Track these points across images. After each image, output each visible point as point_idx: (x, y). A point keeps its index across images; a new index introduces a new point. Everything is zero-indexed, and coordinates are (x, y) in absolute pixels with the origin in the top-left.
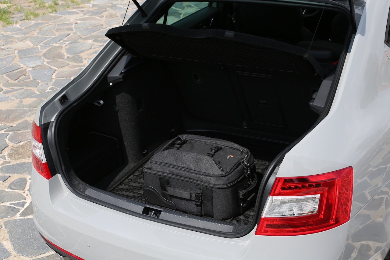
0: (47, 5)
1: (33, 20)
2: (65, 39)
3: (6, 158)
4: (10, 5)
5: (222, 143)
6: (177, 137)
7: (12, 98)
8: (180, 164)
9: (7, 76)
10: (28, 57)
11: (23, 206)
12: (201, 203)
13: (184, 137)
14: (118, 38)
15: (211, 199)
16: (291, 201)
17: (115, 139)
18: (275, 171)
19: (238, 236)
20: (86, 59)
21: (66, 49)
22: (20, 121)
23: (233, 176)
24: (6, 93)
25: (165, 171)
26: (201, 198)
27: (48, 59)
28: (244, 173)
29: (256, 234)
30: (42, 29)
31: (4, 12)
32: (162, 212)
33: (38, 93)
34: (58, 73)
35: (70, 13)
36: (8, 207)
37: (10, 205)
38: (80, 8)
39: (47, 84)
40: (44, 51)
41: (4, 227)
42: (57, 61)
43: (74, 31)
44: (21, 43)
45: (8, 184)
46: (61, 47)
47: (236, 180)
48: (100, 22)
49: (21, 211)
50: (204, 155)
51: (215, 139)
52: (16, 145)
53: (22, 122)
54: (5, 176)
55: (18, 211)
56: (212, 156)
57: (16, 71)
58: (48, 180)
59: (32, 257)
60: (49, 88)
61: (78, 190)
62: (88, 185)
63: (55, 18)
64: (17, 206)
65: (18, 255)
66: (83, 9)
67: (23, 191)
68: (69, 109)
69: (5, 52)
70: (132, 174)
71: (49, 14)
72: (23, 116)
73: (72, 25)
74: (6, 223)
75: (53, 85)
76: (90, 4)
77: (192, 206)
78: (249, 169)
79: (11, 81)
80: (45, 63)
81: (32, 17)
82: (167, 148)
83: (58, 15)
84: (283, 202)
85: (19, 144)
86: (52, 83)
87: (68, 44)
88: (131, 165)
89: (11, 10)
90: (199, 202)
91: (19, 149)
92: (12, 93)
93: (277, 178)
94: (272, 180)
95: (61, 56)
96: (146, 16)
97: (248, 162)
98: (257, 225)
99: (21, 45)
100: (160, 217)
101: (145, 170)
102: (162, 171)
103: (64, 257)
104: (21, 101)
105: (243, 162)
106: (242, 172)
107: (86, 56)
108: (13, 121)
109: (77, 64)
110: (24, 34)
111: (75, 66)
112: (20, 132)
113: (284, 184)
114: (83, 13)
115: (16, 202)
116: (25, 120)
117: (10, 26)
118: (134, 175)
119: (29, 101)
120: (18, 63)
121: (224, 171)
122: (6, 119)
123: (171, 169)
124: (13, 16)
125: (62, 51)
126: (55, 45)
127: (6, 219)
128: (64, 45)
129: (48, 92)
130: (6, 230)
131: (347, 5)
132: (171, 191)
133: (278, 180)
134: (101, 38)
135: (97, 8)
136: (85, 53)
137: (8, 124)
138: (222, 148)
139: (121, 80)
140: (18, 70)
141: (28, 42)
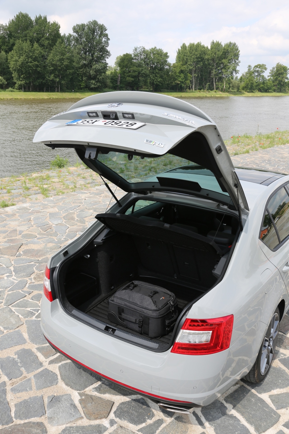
0: (70, 187)
1: (61, 196)
2: (77, 208)
3: (32, 280)
4: (49, 186)
5: (159, 288)
6: (132, 282)
7: (41, 242)
8: (131, 300)
9: (41, 229)
10: (54, 218)
11: (38, 312)
12: (142, 326)
13: (136, 282)
14: (102, 219)
15: (148, 324)
16: (193, 334)
17: (95, 278)
18: (186, 314)
19: (161, 351)
20: (87, 222)
21: (77, 215)
22: (44, 257)
23: (163, 311)
24: (38, 239)
25: (122, 303)
26: (142, 322)
27: (66, 220)
28: (170, 309)
29: (171, 352)
30: (65, 202)
31: (46, 190)
32: (116, 331)
33: (56, 241)
34: (69, 229)
35: (82, 193)
36: (29, 311)
37: (30, 310)
38: (88, 190)
39: (63, 235)
40: (64, 215)
41: (25, 324)
42: (70, 222)
43: (83, 204)
44: (52, 209)
45: (31, 297)
46: (74, 213)
47: (164, 313)
48: (99, 200)
49: (36, 315)
50: (146, 295)
51: (155, 286)
52: (39, 272)
53: (44, 258)
54: (30, 291)
55: (34, 314)
56: (151, 297)
57: (46, 226)
58: (51, 302)
59: (38, 345)
60: (63, 238)
61: (68, 310)
62: (74, 308)
63: (74, 195)
64: (34, 311)
65: (31, 343)
66: (90, 191)
67: (39, 302)
68: (68, 260)
69: (42, 214)
70: (103, 301)
71: (71, 193)
72: (46, 254)
73: (83, 200)
74: (26, 322)
75: (66, 236)
76: (95, 188)
77: (136, 327)
78: (173, 307)
79: (42, 232)
80: (63, 222)
81: (60, 193)
82: (125, 289)
83: (75, 193)
84: (189, 334)
85: (41, 272)
86: (66, 235)
87: (79, 211)
88: (103, 295)
89: (50, 189)
90: (140, 325)
91: (41, 275)
92: (42, 239)
93: (187, 319)
94: (184, 319)
95: (73, 219)
96: (121, 206)
97: (173, 302)
98: (172, 346)
99: (51, 210)
100: (115, 334)
101: (110, 301)
102: (120, 303)
103: (55, 350)
104: (46, 245)
105: (170, 302)
106: (169, 308)
107: (88, 220)
108: (39, 257)
109: (82, 224)
110: (54, 203)
111: (81, 226)
112: (43, 264)
113: (191, 323)
114: (90, 193)
115: (34, 308)
116: (47, 257)
117: (47, 199)
118: (104, 302)
119: (51, 245)
120: (48, 221)
121: (157, 308)
122: (36, 255)
123: (125, 302)
124: (50, 192)
125: (74, 215)
126: (71, 211)
127: (27, 319)
128: (76, 212)
129: (62, 241)
130: (26, 326)
131: (237, 213)
132: (124, 316)
133: (187, 320)
134: (98, 209)
135: (98, 191)
136: (88, 218)
137: (36, 259)
138: (158, 292)
139: (102, 244)
140: (48, 225)
141: (56, 209)
